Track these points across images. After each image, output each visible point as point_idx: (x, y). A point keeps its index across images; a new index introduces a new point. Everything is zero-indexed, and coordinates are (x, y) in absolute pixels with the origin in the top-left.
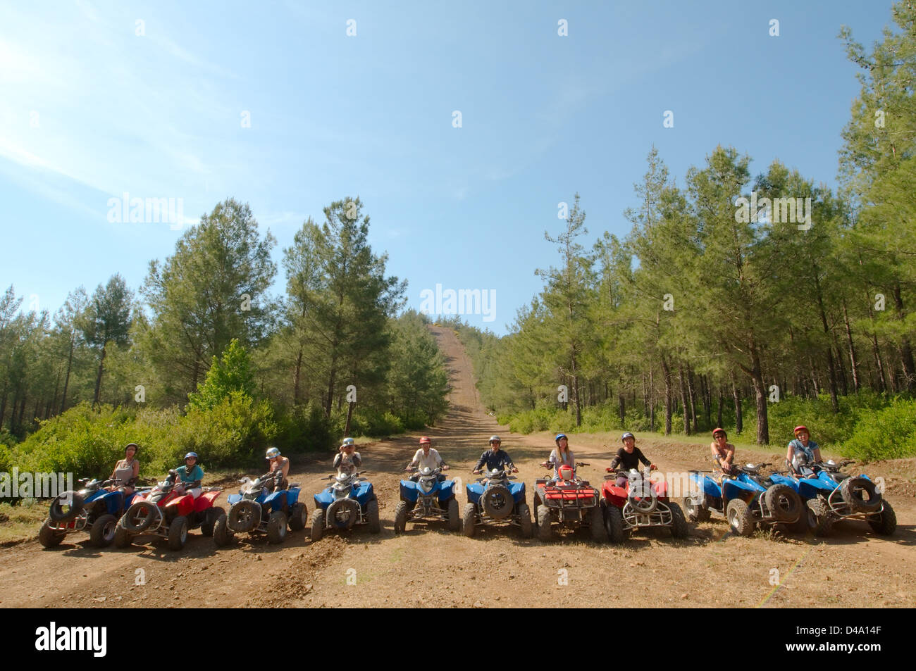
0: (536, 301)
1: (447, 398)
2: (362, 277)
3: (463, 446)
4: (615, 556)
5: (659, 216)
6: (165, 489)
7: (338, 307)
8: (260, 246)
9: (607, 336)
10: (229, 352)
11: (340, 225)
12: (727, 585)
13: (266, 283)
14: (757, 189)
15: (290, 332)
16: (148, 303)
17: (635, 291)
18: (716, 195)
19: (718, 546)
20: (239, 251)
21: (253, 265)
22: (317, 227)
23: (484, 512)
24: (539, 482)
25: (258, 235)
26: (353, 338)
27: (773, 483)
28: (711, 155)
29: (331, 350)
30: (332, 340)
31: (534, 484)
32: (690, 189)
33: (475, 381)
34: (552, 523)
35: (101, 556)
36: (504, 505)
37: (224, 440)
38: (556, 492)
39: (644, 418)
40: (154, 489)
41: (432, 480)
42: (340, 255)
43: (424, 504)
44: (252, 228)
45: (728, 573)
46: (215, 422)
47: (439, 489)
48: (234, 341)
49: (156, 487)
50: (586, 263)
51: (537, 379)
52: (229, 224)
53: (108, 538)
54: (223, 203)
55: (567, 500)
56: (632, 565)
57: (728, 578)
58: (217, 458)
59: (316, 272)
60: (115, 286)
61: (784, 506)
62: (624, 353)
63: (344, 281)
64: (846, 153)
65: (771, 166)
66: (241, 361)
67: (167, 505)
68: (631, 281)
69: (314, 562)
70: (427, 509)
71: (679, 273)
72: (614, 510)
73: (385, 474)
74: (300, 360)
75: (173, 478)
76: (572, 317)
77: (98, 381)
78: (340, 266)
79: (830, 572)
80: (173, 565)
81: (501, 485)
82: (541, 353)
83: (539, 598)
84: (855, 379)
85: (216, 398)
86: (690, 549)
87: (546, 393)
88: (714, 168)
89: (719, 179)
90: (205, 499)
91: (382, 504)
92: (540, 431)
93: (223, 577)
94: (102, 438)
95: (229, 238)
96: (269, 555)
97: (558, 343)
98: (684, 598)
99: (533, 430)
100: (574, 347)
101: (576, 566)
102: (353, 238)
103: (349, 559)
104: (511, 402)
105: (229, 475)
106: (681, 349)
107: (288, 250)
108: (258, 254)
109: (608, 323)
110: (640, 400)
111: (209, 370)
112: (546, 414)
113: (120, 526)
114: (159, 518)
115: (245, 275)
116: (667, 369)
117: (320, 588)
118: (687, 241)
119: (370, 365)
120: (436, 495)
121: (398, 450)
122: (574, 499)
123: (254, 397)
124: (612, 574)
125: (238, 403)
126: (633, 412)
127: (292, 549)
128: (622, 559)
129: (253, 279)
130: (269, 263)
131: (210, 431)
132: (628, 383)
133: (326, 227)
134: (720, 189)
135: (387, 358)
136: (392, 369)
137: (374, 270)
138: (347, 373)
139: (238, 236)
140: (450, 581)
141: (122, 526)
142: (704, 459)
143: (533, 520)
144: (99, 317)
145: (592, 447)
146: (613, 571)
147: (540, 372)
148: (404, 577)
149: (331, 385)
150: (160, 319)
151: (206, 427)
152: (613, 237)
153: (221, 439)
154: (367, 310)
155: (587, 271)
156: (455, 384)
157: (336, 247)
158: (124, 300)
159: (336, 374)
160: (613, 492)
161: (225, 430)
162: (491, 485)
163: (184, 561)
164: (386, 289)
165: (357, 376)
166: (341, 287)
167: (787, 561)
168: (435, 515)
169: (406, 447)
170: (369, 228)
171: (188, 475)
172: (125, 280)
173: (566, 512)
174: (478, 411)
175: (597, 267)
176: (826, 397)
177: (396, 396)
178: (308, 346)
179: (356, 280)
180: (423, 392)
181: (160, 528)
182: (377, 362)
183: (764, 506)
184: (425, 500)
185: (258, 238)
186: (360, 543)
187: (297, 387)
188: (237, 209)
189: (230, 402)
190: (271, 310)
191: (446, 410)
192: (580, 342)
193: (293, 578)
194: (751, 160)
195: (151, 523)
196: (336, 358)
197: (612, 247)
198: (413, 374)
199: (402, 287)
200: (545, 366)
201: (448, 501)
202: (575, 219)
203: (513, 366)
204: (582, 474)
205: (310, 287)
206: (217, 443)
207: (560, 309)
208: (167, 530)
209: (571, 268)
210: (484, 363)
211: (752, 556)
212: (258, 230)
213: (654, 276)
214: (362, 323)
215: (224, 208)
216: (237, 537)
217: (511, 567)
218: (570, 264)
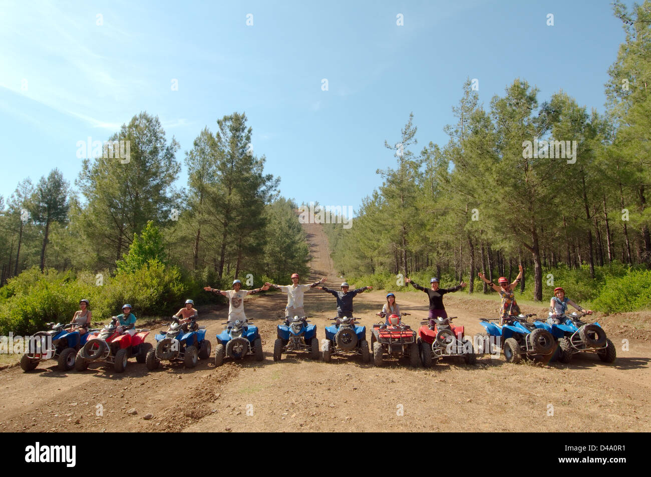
0: (376, 193)
1: (308, 265)
2: (246, 175)
3: (321, 300)
4: (425, 376)
5: (470, 132)
6: (111, 330)
7: (228, 197)
8: (167, 150)
9: (429, 220)
10: (146, 231)
11: (230, 134)
12: (498, 393)
13: (172, 178)
14: (542, 113)
15: (191, 215)
16: (82, 193)
17: (450, 189)
18: (512, 116)
19: (496, 369)
20: (152, 153)
21: (162, 164)
22: (211, 135)
23: (337, 346)
24: (375, 326)
25: (165, 141)
26: (239, 220)
27: (536, 328)
28: (509, 86)
29: (223, 229)
30: (223, 222)
31: (372, 328)
32: (493, 112)
33: (330, 253)
34: (384, 354)
35: (67, 376)
36: (351, 341)
37: (144, 295)
38: (386, 333)
39: (455, 281)
40: (102, 330)
41: (300, 325)
42: (229, 157)
43: (294, 341)
44: (161, 135)
45: (500, 386)
46: (137, 283)
47: (305, 331)
48: (150, 223)
49: (104, 329)
50: (415, 166)
51: (376, 251)
52: (143, 132)
53: (70, 364)
54: (138, 116)
55: (394, 339)
56: (436, 381)
57: (500, 389)
58: (140, 309)
59: (211, 169)
60: (54, 178)
61: (543, 343)
62: (441, 233)
63: (232, 177)
64: (610, 86)
65: (553, 96)
66: (155, 237)
67: (113, 341)
68: (447, 181)
69: (220, 379)
70: (296, 345)
71: (483, 175)
72: (426, 345)
73: (264, 320)
74: (198, 237)
75: (114, 322)
76: (403, 206)
77: (43, 250)
78: (229, 165)
79: (567, 386)
80: (119, 382)
81: (349, 328)
82: (380, 232)
83: (373, 401)
84: (609, 254)
85: (138, 264)
86: (476, 371)
87: (383, 262)
88: (511, 97)
89: (515, 105)
90: (138, 337)
91: (263, 342)
92: (378, 290)
93: (157, 389)
94: (58, 294)
95: (143, 143)
96: (186, 375)
97: (392, 225)
98: (468, 402)
99: (372, 289)
100: (405, 229)
101: (398, 382)
102: (239, 144)
103: (244, 378)
104: (357, 269)
105: (149, 321)
106: (482, 232)
107: (189, 153)
108: (166, 155)
109: (430, 211)
110: (451, 267)
111: (131, 244)
112: (383, 277)
113: (79, 356)
114: (108, 350)
115: (156, 172)
116: (472, 246)
117: (225, 396)
118: (488, 152)
119: (251, 241)
120: (302, 336)
121: (273, 303)
122: (398, 338)
123: (166, 264)
124: (422, 387)
125: (154, 269)
126: (446, 277)
127: (202, 371)
128: (430, 377)
129: (163, 175)
130: (174, 163)
131: (134, 289)
132: (443, 256)
133: (218, 135)
134: (515, 113)
135: (264, 235)
136: (268, 244)
137: (254, 169)
138: (235, 246)
139: (150, 141)
140: (314, 391)
141: (81, 355)
142: (495, 311)
143: (371, 352)
144: (42, 202)
145: (415, 302)
146: (423, 385)
147: (379, 246)
148: (282, 389)
149: (222, 255)
150: (92, 204)
151: (131, 286)
152: (435, 146)
153: (143, 295)
154: (249, 199)
155: (415, 171)
156: (315, 254)
157: (226, 151)
158: (62, 189)
159: (226, 247)
160: (426, 334)
161: (146, 288)
162: (342, 328)
163: (127, 379)
164: (264, 184)
165: (242, 249)
166: (230, 181)
167: (540, 379)
168: (302, 349)
169: (278, 301)
170: (251, 137)
171: (125, 320)
172: (62, 174)
173: (393, 347)
174: (331, 275)
175: (423, 169)
176: (586, 267)
177: (270, 263)
178: (204, 226)
179: (241, 177)
180: (290, 261)
181: (108, 357)
182: (257, 238)
183: (529, 343)
184: (295, 339)
185: (165, 143)
186: (250, 367)
187: (196, 257)
188: (149, 121)
189: (149, 267)
190: (176, 198)
191: (308, 274)
192: (409, 224)
193: (206, 389)
194: (539, 91)
195: (102, 353)
196: (226, 235)
197: (435, 154)
198: (283, 247)
199: (276, 182)
200: (382, 242)
201: (311, 339)
202: (408, 132)
203: (358, 241)
204: (405, 321)
205: (206, 181)
206: (140, 298)
207: (394, 200)
208: (113, 359)
209: (403, 169)
210: (337, 239)
211: (518, 376)
212: (165, 137)
213: (464, 178)
214: (245, 209)
215: (139, 120)
216: (162, 364)
217: (354, 382)
218: (403, 167)
